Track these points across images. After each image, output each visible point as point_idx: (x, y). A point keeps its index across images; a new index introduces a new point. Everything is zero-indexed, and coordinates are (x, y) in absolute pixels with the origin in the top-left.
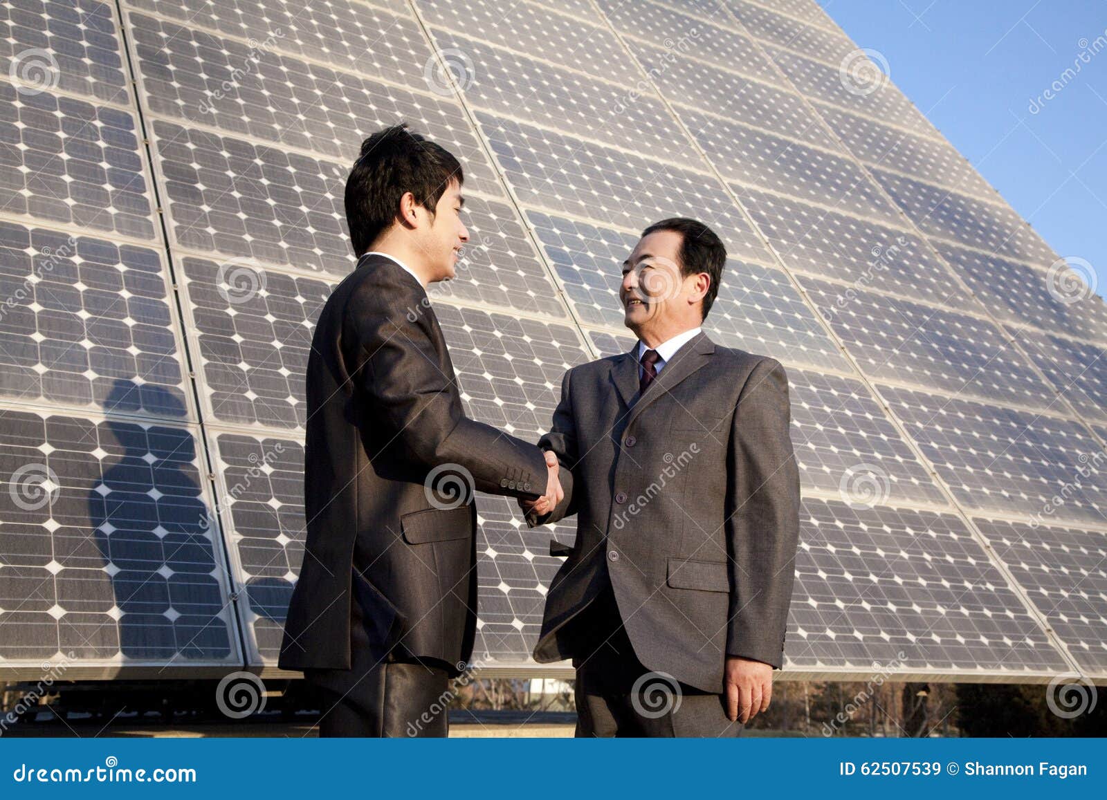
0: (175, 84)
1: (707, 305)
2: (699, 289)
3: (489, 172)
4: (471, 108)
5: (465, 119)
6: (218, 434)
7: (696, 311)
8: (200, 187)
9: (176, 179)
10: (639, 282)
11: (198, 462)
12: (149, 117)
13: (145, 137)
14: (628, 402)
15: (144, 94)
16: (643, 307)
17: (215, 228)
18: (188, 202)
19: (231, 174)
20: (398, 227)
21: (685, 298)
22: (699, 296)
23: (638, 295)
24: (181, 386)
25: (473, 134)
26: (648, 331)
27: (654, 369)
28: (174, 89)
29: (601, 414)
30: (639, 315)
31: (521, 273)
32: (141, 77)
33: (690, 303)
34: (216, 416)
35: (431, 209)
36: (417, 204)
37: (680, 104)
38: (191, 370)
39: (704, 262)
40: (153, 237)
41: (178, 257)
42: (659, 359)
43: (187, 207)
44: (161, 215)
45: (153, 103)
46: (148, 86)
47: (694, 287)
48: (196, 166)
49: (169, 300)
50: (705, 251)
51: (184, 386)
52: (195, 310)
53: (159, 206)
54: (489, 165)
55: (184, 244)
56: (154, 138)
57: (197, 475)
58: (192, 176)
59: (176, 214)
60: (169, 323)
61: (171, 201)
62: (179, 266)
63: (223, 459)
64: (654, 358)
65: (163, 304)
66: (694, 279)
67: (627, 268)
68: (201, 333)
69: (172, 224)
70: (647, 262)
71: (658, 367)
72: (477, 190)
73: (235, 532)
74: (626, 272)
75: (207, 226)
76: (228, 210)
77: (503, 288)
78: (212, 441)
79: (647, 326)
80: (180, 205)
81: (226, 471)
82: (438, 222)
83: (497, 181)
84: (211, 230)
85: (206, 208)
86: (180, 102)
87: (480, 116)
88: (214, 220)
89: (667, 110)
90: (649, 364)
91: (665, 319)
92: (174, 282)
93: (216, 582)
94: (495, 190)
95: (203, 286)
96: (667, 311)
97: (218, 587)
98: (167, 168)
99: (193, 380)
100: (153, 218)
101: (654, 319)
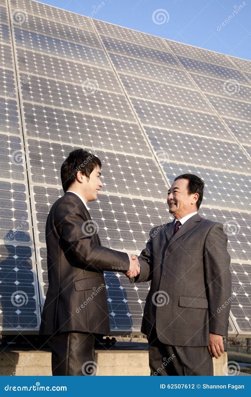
0: (36, 126)
1: (198, 205)
2: (195, 199)
3: (147, 148)
4: (142, 125)
5: (140, 129)
6: (40, 247)
7: (194, 207)
8: (42, 161)
9: (33, 159)
10: (173, 197)
11: (33, 258)
12: (27, 138)
13: (24, 145)
14: (168, 240)
15: (25, 130)
16: (175, 206)
17: (45, 175)
18: (37, 166)
19: (53, 156)
20: (76, 182)
21: (190, 202)
22: (195, 201)
23: (173, 202)
24: (29, 231)
25: (142, 134)
26: (177, 214)
27: (178, 227)
28: (36, 128)
29: (160, 244)
30: (174, 208)
31: (156, 184)
32: (25, 124)
33: (192, 204)
34: (40, 241)
35: (88, 177)
36: (83, 175)
37: (225, 117)
38: (33, 225)
39: (196, 190)
40: (24, 180)
41: (31, 186)
42: (180, 224)
43: (36, 168)
44: (27, 172)
45: (28, 133)
46: (27, 127)
47: (193, 198)
48: (41, 154)
49: (27, 201)
50: (196, 185)
51: (30, 231)
52: (36, 204)
53: (27, 168)
54: (148, 145)
55: (34, 181)
56: (27, 145)
57: (31, 262)
58: (39, 157)
59: (32, 171)
60: (26, 209)
61: (31, 167)
62: (32, 189)
63: (41, 256)
64: (179, 224)
65: (25, 203)
66: (193, 196)
67: (169, 192)
68: (37, 212)
69: (30, 174)
70: (176, 190)
71: (180, 227)
72: (142, 155)
73: (43, 282)
74: (169, 194)
75: (43, 174)
76: (50, 168)
77: (149, 190)
78: (38, 250)
79: (177, 212)
80: (34, 168)
81: (42, 261)
82: (90, 181)
83: (150, 151)
84: (44, 176)
85: (43, 168)
86: (37, 132)
87: (145, 128)
88: (45, 172)
89: (219, 120)
90: (177, 226)
91: (183, 210)
92: (29, 195)
93: (35, 300)
94: (149, 155)
95: (40, 195)
96: (184, 207)
97: (35, 302)
98: (31, 156)
99: (33, 229)
100: (24, 173)
101: (179, 210)
